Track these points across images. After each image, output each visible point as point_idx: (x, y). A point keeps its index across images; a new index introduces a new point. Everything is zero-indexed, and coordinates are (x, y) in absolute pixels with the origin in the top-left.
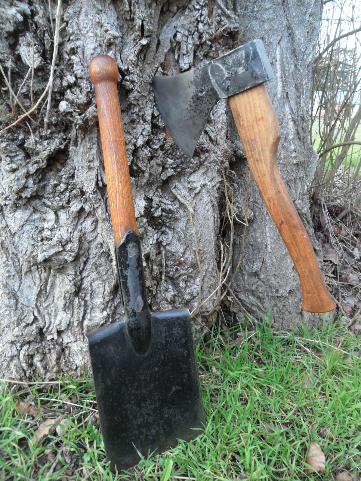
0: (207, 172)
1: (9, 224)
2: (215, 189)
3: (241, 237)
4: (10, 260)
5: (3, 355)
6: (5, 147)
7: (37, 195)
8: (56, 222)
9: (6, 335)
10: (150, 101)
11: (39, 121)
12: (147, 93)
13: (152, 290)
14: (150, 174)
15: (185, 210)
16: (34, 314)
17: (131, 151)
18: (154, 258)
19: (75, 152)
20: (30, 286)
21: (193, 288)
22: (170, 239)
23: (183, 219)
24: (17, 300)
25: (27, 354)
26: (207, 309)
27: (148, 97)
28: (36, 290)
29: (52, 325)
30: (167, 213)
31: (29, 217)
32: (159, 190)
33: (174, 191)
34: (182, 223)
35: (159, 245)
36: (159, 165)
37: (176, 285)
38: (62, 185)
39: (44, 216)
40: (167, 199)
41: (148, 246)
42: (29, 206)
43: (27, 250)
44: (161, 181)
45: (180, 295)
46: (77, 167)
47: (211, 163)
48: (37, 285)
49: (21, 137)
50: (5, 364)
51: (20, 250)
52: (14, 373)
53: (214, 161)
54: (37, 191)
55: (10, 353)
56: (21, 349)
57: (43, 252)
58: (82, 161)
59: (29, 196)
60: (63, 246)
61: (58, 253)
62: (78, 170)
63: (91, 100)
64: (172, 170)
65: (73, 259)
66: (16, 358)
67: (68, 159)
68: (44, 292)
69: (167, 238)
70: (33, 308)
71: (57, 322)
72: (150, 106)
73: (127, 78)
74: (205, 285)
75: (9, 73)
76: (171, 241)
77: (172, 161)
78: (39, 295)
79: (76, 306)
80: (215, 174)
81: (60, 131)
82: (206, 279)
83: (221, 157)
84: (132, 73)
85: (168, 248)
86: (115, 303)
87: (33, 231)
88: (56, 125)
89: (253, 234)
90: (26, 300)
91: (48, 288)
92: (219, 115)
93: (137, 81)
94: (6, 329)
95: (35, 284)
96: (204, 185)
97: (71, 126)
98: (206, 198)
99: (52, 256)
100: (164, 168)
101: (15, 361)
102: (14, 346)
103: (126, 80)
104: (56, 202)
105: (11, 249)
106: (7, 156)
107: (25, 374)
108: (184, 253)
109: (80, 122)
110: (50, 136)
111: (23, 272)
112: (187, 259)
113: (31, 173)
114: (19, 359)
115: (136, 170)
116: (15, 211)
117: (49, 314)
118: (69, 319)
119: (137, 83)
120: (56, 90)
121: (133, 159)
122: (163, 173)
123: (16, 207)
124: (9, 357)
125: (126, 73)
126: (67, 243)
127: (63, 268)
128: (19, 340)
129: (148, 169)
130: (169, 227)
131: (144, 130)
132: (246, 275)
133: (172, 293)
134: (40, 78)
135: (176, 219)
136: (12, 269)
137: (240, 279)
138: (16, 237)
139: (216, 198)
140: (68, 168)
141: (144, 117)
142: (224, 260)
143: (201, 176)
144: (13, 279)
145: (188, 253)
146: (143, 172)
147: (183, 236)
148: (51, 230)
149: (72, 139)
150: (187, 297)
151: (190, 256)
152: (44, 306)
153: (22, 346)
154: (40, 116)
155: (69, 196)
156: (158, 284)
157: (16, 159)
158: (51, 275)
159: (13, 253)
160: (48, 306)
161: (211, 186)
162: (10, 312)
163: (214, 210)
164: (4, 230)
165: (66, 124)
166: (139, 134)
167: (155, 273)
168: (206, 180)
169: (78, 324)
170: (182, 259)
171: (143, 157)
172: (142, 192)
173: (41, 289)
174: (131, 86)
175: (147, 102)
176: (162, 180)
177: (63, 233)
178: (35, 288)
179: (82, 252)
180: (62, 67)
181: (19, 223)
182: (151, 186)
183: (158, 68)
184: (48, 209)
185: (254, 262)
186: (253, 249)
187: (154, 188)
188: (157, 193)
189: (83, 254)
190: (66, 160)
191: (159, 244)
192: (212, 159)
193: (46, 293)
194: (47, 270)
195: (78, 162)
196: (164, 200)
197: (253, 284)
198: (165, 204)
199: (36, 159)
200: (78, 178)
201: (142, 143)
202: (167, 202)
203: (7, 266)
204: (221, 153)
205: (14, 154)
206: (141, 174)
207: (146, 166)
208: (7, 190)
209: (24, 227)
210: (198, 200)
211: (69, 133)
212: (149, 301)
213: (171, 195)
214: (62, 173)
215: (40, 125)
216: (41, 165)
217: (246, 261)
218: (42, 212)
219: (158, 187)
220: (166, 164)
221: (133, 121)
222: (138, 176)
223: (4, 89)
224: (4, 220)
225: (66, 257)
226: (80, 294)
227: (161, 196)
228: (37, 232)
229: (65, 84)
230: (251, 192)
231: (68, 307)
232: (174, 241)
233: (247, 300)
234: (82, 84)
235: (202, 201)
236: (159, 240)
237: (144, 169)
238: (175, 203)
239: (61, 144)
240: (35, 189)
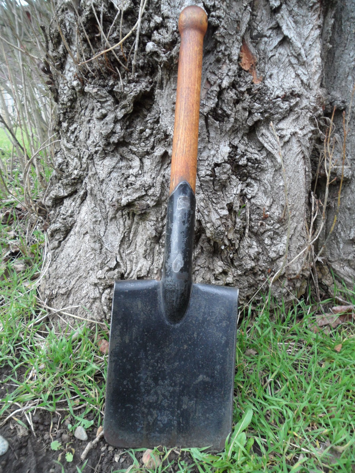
0: (298, 118)
1: (98, 171)
2: (307, 138)
3: (337, 200)
4: (98, 207)
5: (87, 297)
6: (97, 92)
7: (124, 141)
8: (140, 168)
9: (91, 277)
10: (238, 41)
11: (127, 65)
12: (234, 32)
13: (234, 244)
14: (236, 120)
15: (273, 159)
16: (116, 259)
17: (216, 93)
18: (237, 209)
19: (161, 95)
20: (114, 233)
21: (279, 246)
22: (255, 192)
23: (270, 170)
24: (102, 245)
25: (108, 297)
26: (294, 271)
27: (235, 37)
28: (120, 236)
29: (133, 272)
30: (252, 163)
31: (116, 164)
32: (245, 138)
33: (261, 139)
34: (268, 175)
35: (243, 198)
36: (244, 109)
37: (261, 242)
38: (147, 130)
39: (130, 163)
40: (253, 149)
41: (232, 196)
42: (116, 153)
43: (113, 197)
44: (247, 128)
45: (265, 253)
46: (161, 110)
47: (302, 109)
48: (121, 232)
49: (111, 83)
50: (88, 305)
51: (107, 197)
52: (96, 314)
53: (306, 108)
54: (123, 137)
55: (93, 295)
56: (103, 293)
57: (126, 196)
58: (166, 104)
59: (116, 141)
60: (146, 191)
61: (141, 198)
62: (163, 114)
63: (177, 39)
64: (259, 114)
65: (155, 204)
66: (98, 301)
67: (153, 103)
68: (127, 239)
69: (252, 191)
70: (116, 254)
71: (138, 269)
72: (237, 46)
73: (213, 13)
74: (293, 246)
75: (101, 16)
76: (257, 194)
77: (260, 106)
78: (122, 241)
79: (156, 253)
80: (307, 122)
81: (146, 75)
82: (294, 239)
83: (314, 102)
84: (219, 8)
85: (253, 201)
86: (196, 253)
87: (119, 178)
88: (142, 68)
89: (351, 196)
90: (110, 245)
91: (131, 235)
92: (313, 57)
93: (223, 17)
94: (91, 272)
95: (119, 230)
96: (294, 134)
97: (157, 68)
98: (295, 147)
99: (135, 200)
100: (250, 114)
101: (97, 304)
102: (97, 289)
103: (213, 16)
104: (142, 148)
105: (99, 196)
106: (98, 101)
107: (105, 316)
108: (270, 207)
109: (165, 59)
110: (137, 79)
111: (109, 218)
112: (273, 213)
113: (119, 118)
114: (101, 302)
115: (221, 114)
116: (104, 158)
117: (131, 261)
118: (148, 266)
119: (223, 19)
120: (144, 33)
121: (218, 102)
122: (250, 118)
123: (105, 154)
124: (92, 299)
125: (212, 9)
126: (150, 187)
127: (145, 213)
128: (102, 283)
129: (234, 114)
130: (255, 179)
131: (229, 70)
132: (341, 242)
133: (256, 250)
134: (130, 22)
135: (263, 170)
136: (99, 215)
137: (334, 247)
138: (104, 185)
139: (308, 148)
140: (153, 113)
141: (231, 57)
142: (315, 214)
143: (291, 123)
144: (99, 224)
145: (274, 207)
146: (228, 116)
147: (269, 189)
148: (136, 177)
149: (158, 82)
150: (273, 255)
151: (277, 211)
152: (127, 253)
153: (104, 290)
154: (128, 60)
155: (154, 142)
156: (241, 239)
157: (106, 104)
158: (134, 223)
159: (101, 200)
160: (130, 253)
161: (302, 135)
162: (95, 255)
163: (305, 162)
164: (93, 177)
165: (153, 65)
166: (225, 74)
167: (238, 226)
168: (296, 128)
169: (157, 271)
170: (268, 213)
171: (228, 100)
172: (227, 138)
173: (124, 235)
174: (217, 22)
175: (233, 42)
176: (248, 126)
177: (147, 179)
178: (119, 235)
179: (164, 198)
180: (151, 11)
181: (106, 170)
182: (237, 133)
183: (246, 7)
184: (134, 156)
185: (351, 228)
186: (350, 214)
187: (240, 135)
188: (242, 141)
189: (165, 201)
190: (152, 105)
191: (243, 196)
192: (303, 105)
193: (129, 240)
194: (131, 217)
195: (163, 105)
196: (250, 150)
197: (350, 253)
198: (251, 153)
199: (123, 103)
200: (162, 121)
201: (227, 85)
202: (253, 151)
203: (95, 211)
204: (313, 98)
205: (104, 100)
206: (226, 119)
207: (232, 110)
208: (97, 139)
209: (112, 174)
210: (287, 150)
211: (154, 77)
212: (231, 256)
213: (258, 145)
214: (148, 118)
215: (128, 69)
216: (128, 109)
217: (342, 227)
218: (129, 159)
219: (244, 135)
220: (252, 108)
221: (218, 61)
222: (223, 121)
223: (97, 35)
224: (94, 168)
225: (148, 202)
226: (161, 241)
227: (246, 145)
228: (123, 179)
229: (152, 24)
230: (349, 148)
231: (149, 254)
232: (260, 194)
233: (342, 271)
234: (168, 24)
235: (291, 152)
236: (244, 192)
237: (229, 112)
238: (262, 152)
239: (147, 87)
240: (122, 135)
